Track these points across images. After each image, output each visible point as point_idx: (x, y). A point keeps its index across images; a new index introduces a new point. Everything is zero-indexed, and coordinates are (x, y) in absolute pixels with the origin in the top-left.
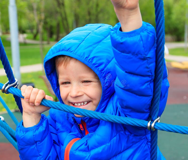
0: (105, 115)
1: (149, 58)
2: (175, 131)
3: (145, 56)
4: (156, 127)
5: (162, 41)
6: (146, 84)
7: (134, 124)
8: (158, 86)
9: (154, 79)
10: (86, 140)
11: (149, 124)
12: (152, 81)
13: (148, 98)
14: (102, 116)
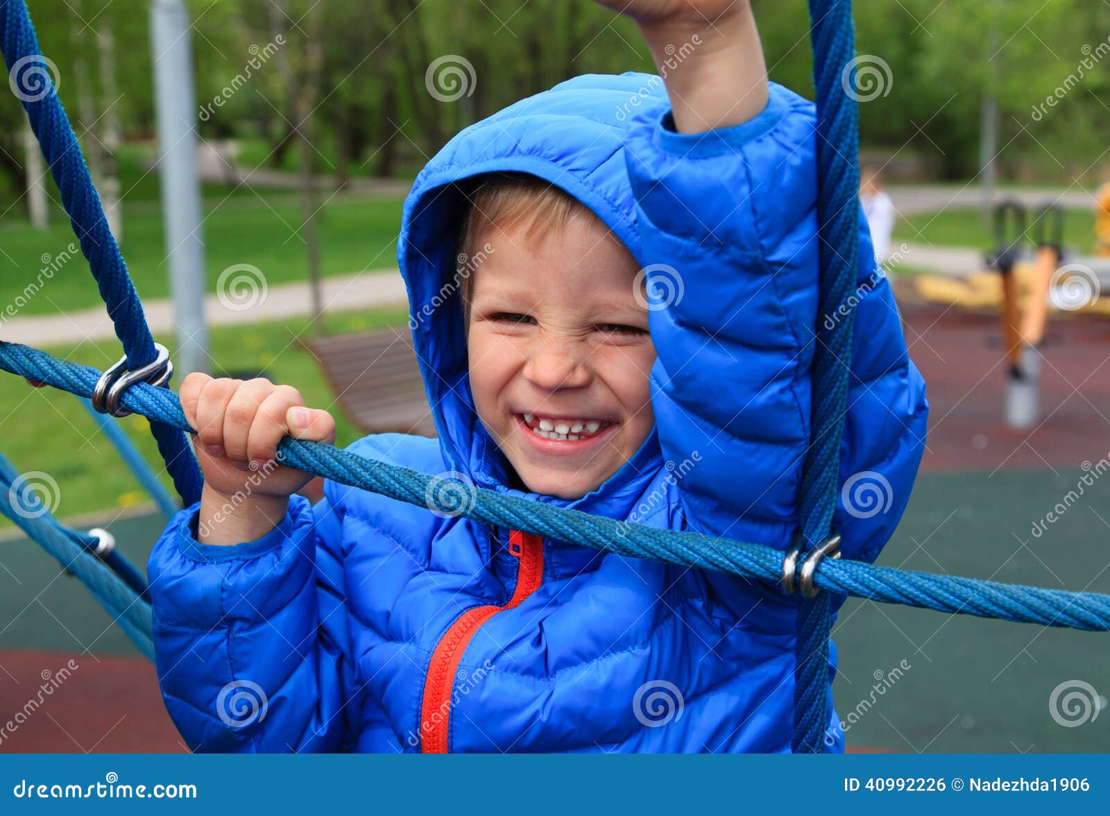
0: (585, 520)
1: (780, 263)
2: (912, 600)
3: (758, 253)
4: (821, 579)
5: (847, 174)
6: (775, 388)
7: (722, 565)
8: (832, 388)
9: (809, 363)
10: (539, 620)
11: (789, 567)
12: (802, 371)
13: (785, 449)
14: (570, 526)
